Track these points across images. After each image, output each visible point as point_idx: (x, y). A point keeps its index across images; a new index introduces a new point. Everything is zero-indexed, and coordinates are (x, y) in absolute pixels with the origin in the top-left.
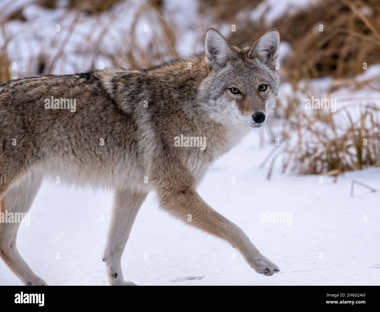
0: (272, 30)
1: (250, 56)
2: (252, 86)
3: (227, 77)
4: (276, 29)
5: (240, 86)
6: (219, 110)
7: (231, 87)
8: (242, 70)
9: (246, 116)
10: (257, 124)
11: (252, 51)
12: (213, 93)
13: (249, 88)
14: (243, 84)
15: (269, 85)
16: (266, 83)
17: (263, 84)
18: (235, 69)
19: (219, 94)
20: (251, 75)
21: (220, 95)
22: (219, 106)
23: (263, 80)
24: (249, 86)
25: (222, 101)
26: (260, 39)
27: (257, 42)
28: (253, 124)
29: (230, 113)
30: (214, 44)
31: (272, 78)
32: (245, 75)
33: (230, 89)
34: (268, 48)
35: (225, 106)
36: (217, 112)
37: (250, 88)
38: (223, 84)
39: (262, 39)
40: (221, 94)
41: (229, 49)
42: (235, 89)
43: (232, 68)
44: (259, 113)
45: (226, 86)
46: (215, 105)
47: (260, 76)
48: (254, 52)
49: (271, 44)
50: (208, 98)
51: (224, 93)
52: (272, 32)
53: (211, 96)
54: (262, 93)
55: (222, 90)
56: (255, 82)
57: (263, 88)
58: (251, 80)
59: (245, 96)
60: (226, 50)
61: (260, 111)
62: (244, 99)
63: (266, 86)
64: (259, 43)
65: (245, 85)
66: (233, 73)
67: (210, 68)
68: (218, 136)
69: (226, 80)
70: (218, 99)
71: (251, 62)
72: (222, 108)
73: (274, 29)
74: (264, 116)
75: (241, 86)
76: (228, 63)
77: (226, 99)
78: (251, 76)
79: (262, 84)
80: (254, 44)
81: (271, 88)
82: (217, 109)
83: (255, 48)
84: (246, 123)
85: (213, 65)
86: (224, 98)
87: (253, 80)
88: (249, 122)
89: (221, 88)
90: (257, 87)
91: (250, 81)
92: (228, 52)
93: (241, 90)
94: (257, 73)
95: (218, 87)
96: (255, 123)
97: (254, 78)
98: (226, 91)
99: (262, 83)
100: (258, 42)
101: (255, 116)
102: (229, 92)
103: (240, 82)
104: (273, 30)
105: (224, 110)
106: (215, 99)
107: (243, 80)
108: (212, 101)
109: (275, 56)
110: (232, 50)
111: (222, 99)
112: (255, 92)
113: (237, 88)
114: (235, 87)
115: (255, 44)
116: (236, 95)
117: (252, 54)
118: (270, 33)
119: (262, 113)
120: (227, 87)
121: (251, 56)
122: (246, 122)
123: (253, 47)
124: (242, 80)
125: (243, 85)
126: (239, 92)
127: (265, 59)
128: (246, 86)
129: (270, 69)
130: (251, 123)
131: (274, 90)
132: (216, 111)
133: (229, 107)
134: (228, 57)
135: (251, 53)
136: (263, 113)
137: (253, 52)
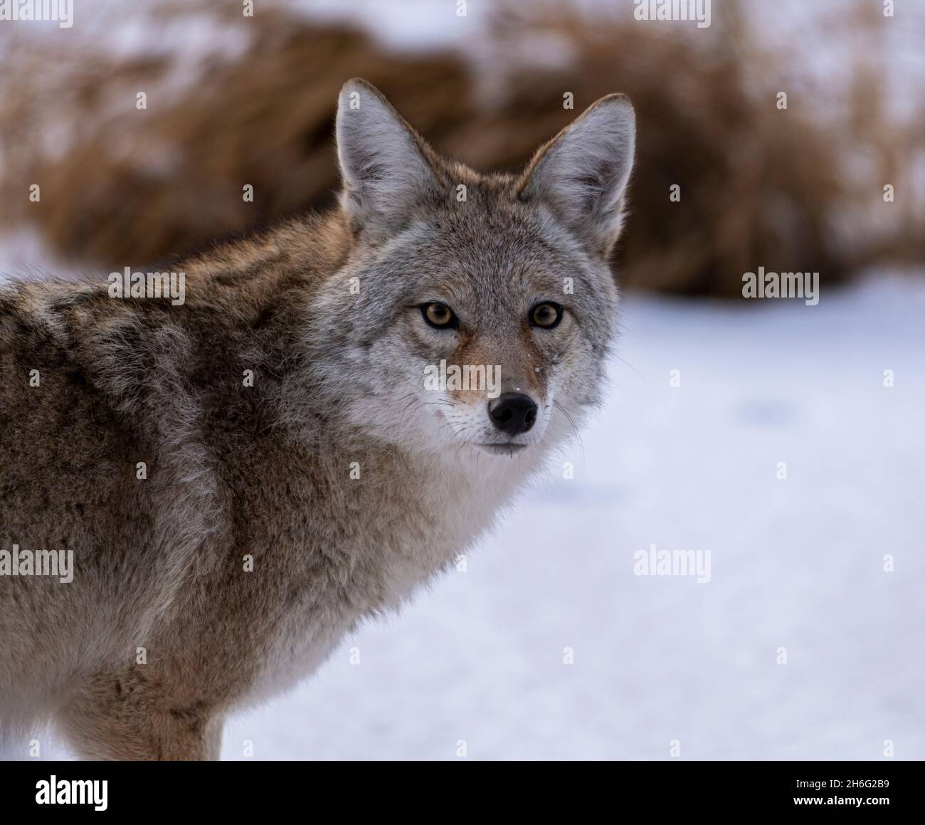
0: (610, 100)
1: (519, 193)
2: (503, 303)
3: (415, 263)
4: (623, 97)
5: (457, 297)
6: (378, 387)
7: (425, 300)
8: (471, 241)
9: (465, 406)
10: (503, 438)
11: (530, 176)
12: (359, 319)
13: (491, 307)
14: (470, 290)
15: (571, 311)
16: (558, 299)
17: (548, 299)
18: (445, 236)
19: (380, 325)
20: (504, 262)
21: (385, 327)
22: (376, 370)
23: (549, 285)
24: (492, 300)
25: (391, 350)
26: (564, 133)
27: (550, 146)
28: (488, 434)
29: (416, 400)
30: (366, 141)
31: (585, 282)
32: (481, 258)
33: (423, 308)
34: (591, 170)
35: (400, 374)
36: (372, 394)
37: (495, 308)
38: (398, 286)
39: (572, 134)
40: (387, 323)
41: (418, 161)
42: (441, 309)
43: (435, 234)
44: (514, 393)
45: (407, 295)
46: (366, 366)
47: (539, 271)
48: (537, 183)
49: (602, 155)
50: (342, 341)
51: (400, 322)
52: (612, 106)
53: (351, 335)
54: (539, 336)
55: (394, 311)
56: (520, 287)
57: (545, 315)
58: (504, 281)
59: (471, 336)
60: (407, 166)
61: (518, 389)
62: (469, 346)
63: (560, 309)
64: (560, 150)
65: (477, 296)
66: (436, 248)
67: (355, 230)
68: (396, 499)
69: (409, 274)
70: (376, 345)
71: (517, 216)
72: (389, 380)
73: (618, 94)
74: (531, 409)
75: (464, 296)
76: (416, 216)
77: (403, 345)
78: (505, 266)
79: (543, 299)
80: (539, 153)
81: (577, 320)
82: (372, 383)
83: (541, 167)
84: (466, 431)
85: (367, 218)
86: (396, 339)
87: (510, 279)
88: (477, 427)
89: (389, 301)
90: (522, 308)
91: (499, 282)
92: (413, 172)
93: (464, 314)
94: (531, 258)
95: (379, 300)
96: (497, 433)
97: (517, 274)
98: (406, 317)
99: (547, 296)
100: (557, 145)
101: (494, 406)
102: (417, 319)
103: (460, 283)
104: (615, 98)
105: (396, 388)
106: (366, 345)
107: (471, 275)
108: (354, 354)
109: (612, 203)
110: (431, 166)
111: (390, 343)
112: (513, 323)
113: (449, 304)
114: (442, 299)
115: (544, 154)
116: (440, 333)
117: (526, 188)
118: (602, 110)
119: (524, 395)
120: (412, 301)
121: (523, 194)
122: (467, 426)
123: (536, 165)
124: (468, 277)
125: (470, 294)
126: (454, 323)
127: (574, 214)
128: (482, 301)
129: (586, 249)
130: (482, 433)
131: (590, 330)
132: (368, 392)
133: (413, 377)
134: (415, 193)
135: (525, 185)
136: (527, 396)
137: (532, 182)
